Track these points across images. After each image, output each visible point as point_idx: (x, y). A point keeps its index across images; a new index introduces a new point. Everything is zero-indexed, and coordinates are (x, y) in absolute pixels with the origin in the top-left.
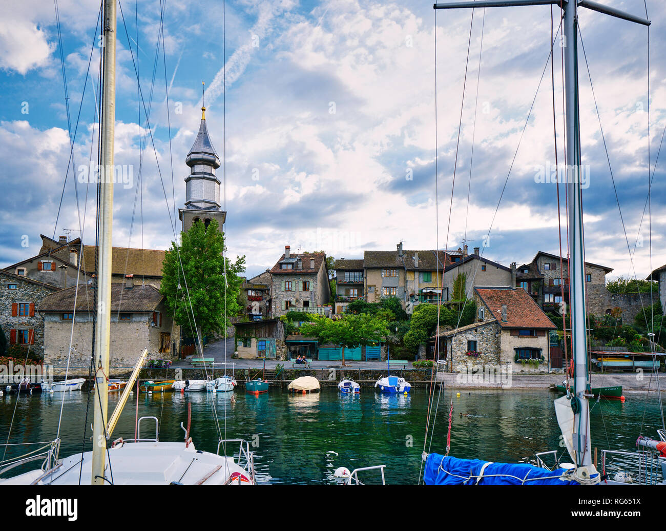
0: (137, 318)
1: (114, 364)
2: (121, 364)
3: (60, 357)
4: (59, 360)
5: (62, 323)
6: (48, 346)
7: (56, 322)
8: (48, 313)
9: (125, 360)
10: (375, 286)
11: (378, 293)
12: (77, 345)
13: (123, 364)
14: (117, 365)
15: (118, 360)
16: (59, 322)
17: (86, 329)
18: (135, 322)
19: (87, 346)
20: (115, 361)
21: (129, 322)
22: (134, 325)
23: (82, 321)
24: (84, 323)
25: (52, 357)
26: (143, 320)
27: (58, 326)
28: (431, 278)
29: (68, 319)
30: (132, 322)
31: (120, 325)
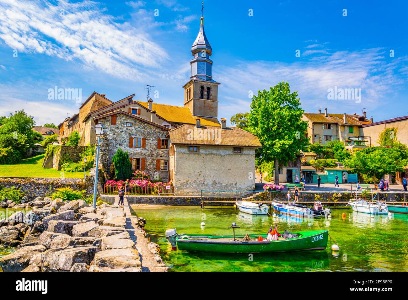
0: (247, 152)
1: (230, 188)
2: (235, 187)
3: (187, 181)
4: (188, 184)
5: (190, 154)
6: (179, 172)
7: (185, 153)
8: (178, 146)
9: (238, 185)
10: (319, 134)
11: (321, 139)
12: (201, 172)
13: (237, 188)
14: (232, 189)
15: (232, 184)
16: (187, 154)
17: (208, 159)
18: (245, 154)
19: (209, 173)
20: (230, 185)
21: (241, 155)
22: (245, 157)
23: (205, 153)
24: (207, 154)
25: (182, 181)
26: (251, 153)
27: (186, 156)
28: (353, 130)
29: (193, 151)
30: (243, 154)
31: (234, 157)
